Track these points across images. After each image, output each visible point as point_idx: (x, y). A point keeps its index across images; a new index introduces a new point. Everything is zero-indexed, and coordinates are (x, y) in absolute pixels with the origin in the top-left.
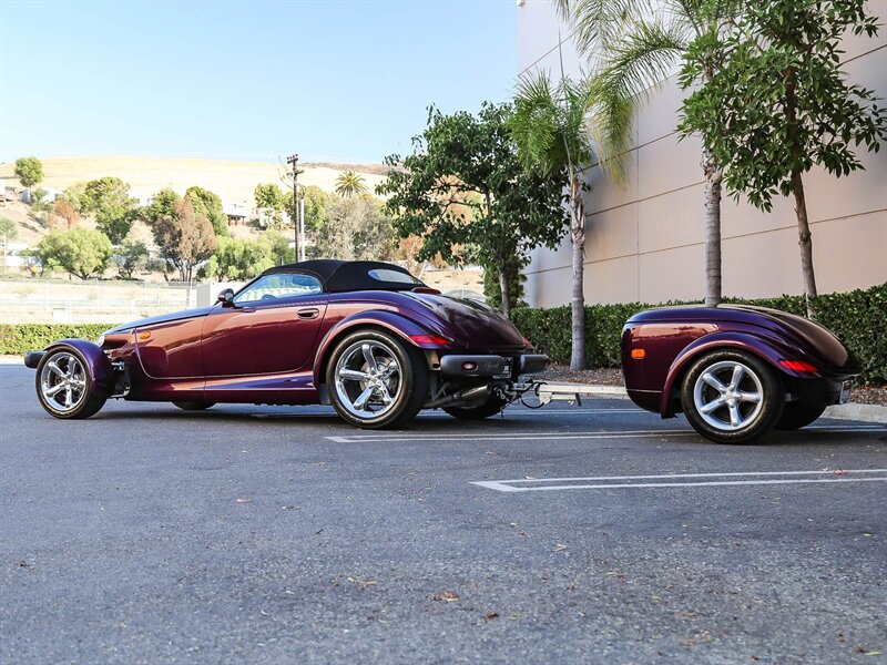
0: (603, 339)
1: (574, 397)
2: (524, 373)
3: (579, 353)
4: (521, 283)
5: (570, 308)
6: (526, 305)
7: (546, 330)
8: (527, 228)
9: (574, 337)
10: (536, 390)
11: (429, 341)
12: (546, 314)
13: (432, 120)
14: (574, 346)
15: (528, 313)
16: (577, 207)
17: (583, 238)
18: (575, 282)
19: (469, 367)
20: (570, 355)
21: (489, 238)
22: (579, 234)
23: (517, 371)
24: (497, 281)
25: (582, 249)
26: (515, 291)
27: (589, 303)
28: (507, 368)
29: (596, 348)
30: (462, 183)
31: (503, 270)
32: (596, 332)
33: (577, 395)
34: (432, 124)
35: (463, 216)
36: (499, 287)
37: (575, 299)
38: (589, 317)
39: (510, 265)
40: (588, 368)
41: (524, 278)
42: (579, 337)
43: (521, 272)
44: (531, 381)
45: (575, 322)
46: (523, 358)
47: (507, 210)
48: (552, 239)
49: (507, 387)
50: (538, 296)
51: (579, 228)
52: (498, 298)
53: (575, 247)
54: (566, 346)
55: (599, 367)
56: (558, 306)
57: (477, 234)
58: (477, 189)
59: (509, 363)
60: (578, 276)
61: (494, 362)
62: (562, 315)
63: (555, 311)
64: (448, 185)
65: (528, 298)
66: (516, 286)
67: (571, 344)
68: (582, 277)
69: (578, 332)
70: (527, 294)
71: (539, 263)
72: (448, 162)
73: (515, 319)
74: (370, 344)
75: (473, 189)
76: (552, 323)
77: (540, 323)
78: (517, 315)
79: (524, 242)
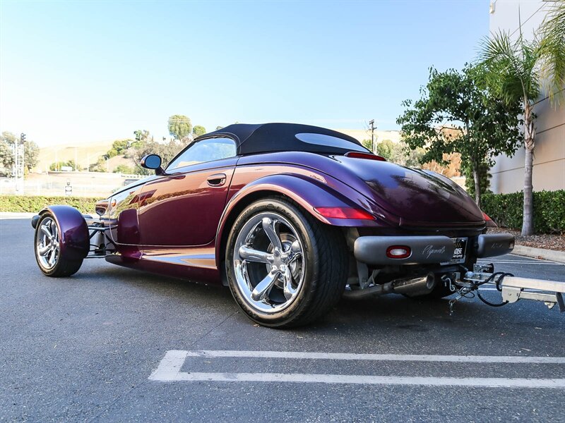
0: (547, 214)
1: (554, 298)
2: (481, 256)
3: (528, 224)
4: (488, 179)
5: (522, 193)
6: (491, 192)
7: (504, 208)
8: (493, 143)
9: (525, 212)
10: (498, 283)
11: (342, 215)
12: (505, 197)
13: (432, 76)
14: (524, 219)
15: (493, 197)
16: (529, 124)
17: (533, 145)
18: (526, 175)
19: (399, 252)
20: (521, 224)
21: (467, 148)
22: (530, 143)
23: (472, 254)
24: (472, 177)
25: (532, 153)
26: (484, 184)
27: (536, 190)
28: (458, 251)
29: (541, 220)
30: (450, 116)
31: (476, 169)
32: (542, 209)
33: (559, 294)
34: (432, 78)
35: (450, 135)
36: (474, 181)
37: (526, 187)
38: (537, 200)
39: (482, 168)
40: (534, 234)
41: (490, 176)
42: (528, 212)
43: (488, 172)
44: (491, 270)
45: (526, 202)
46: (481, 239)
47: (480, 130)
48: (510, 150)
49: (458, 274)
50: (499, 187)
51: (531, 138)
52: (473, 188)
53: (527, 152)
54: (518, 219)
55: (543, 234)
56: (514, 192)
57: (459, 147)
58: (461, 119)
59: (462, 245)
60: (529, 171)
61: (437, 245)
62: (516, 199)
63: (511, 195)
64: (442, 117)
65: (493, 188)
66: (485, 180)
67: (522, 217)
68: (531, 172)
69: (528, 210)
70: (492, 186)
71: (500, 167)
72: (441, 100)
73: (484, 201)
74: (273, 218)
75: (458, 119)
76: (508, 203)
77: (500, 203)
78: (485, 198)
79: (491, 151)
